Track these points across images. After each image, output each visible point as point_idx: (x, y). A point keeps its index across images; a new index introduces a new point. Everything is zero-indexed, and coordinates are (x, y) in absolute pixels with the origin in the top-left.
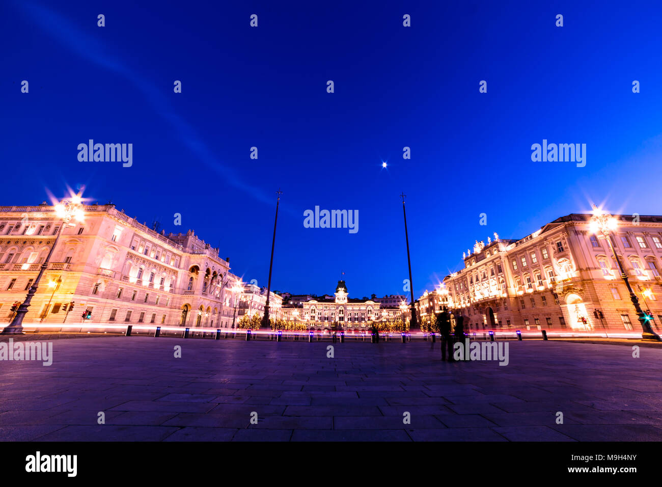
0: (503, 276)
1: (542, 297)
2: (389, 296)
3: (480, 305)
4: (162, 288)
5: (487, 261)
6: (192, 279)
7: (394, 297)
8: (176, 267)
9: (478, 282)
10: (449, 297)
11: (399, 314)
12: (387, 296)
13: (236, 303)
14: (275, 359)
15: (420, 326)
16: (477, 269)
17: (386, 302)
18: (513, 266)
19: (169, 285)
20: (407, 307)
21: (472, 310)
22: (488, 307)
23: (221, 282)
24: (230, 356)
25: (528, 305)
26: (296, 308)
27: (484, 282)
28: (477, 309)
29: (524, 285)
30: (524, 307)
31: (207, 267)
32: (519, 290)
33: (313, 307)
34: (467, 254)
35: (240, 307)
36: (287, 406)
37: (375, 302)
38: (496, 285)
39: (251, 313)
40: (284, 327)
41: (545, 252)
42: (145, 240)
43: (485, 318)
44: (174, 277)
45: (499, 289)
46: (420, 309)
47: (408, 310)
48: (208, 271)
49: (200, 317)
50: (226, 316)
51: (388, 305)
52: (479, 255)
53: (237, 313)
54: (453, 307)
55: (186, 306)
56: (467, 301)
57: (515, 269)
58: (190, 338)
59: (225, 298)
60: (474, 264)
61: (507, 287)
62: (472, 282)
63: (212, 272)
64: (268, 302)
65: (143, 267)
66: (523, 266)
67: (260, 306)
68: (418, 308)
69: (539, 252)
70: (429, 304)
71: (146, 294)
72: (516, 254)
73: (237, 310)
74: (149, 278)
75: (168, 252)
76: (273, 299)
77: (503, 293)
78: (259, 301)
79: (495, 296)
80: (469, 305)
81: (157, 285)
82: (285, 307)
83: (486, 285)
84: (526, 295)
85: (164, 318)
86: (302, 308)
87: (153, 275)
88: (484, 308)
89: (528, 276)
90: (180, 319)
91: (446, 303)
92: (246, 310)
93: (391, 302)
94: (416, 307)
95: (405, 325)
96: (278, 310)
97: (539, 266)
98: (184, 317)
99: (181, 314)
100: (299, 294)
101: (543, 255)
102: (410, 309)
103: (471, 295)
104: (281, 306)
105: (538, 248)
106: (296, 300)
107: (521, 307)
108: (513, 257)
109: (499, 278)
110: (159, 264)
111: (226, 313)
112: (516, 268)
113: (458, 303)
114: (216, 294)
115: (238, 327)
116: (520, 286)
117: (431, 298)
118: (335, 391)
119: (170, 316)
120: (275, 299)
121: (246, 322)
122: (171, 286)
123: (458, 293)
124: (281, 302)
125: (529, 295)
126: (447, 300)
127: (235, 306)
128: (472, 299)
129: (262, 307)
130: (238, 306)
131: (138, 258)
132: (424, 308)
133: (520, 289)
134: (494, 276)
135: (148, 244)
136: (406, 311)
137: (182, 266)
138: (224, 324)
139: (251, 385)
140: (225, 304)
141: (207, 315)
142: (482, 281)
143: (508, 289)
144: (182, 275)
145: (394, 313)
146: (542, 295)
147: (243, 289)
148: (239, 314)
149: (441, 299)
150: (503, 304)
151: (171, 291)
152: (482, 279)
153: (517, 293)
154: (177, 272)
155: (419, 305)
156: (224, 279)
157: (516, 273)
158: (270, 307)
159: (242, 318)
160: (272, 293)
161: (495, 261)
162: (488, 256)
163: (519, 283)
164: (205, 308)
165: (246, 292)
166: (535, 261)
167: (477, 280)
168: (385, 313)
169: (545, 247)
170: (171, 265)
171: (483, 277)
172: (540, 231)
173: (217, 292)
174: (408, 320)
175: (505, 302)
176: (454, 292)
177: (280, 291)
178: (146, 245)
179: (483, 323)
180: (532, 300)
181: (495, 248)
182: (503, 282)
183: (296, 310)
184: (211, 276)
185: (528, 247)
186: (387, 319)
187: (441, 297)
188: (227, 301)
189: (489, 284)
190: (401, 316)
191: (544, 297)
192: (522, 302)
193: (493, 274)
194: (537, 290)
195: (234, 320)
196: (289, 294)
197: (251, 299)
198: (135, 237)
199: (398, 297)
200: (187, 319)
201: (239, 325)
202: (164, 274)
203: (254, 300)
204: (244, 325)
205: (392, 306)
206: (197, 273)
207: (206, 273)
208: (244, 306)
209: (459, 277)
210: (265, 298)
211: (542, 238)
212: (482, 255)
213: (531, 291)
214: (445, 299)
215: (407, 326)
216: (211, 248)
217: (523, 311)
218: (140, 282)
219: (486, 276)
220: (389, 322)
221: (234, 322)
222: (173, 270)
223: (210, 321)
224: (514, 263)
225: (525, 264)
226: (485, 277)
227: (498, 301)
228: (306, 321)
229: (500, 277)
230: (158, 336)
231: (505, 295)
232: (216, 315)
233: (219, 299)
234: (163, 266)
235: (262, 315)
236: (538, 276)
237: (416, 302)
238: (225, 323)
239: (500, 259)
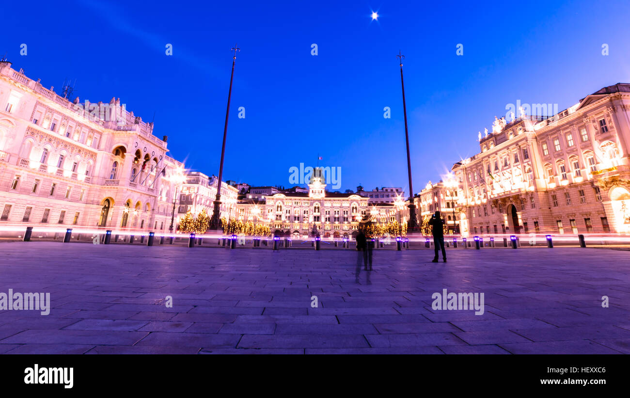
0: (530, 163)
1: (580, 191)
2: (380, 188)
3: (500, 202)
4: (75, 176)
5: (510, 143)
6: (116, 163)
7: (387, 190)
8: (95, 148)
9: (497, 171)
10: (459, 190)
11: (393, 212)
12: (377, 189)
13: (175, 197)
14: (228, 271)
15: (421, 229)
16: (497, 154)
17: (377, 196)
18: (543, 150)
19: (85, 172)
20: (404, 203)
21: (489, 208)
22: (509, 203)
23: (155, 169)
24: (167, 268)
25: (561, 199)
26: (256, 204)
27: (505, 171)
28: (496, 207)
29: (556, 175)
30: (556, 204)
31: (137, 148)
32: (550, 182)
33: (279, 203)
34: (483, 134)
35: (181, 203)
36: (243, 335)
37: (362, 197)
38: (520, 175)
39: (196, 211)
40: (240, 229)
41: (584, 132)
42: (51, 111)
43: (506, 218)
44: (91, 162)
45: (524, 181)
46: (421, 206)
47: (406, 208)
48: (138, 153)
49: (126, 216)
50: (161, 214)
51: (379, 200)
52: (499, 135)
53: (176, 210)
54: (464, 204)
55: (108, 200)
56: (482, 196)
57: (545, 154)
58: (111, 244)
59: (160, 190)
60: (492, 147)
61: (535, 178)
62: (489, 171)
63: (143, 155)
64: (218, 196)
65: (49, 147)
66: (556, 151)
67: (208, 202)
68: (419, 205)
69: (577, 132)
70: (434, 199)
71: (52, 185)
72: (547, 135)
73: (177, 206)
74: (57, 163)
75: (83, 128)
76: (225, 192)
77: (530, 186)
78: (206, 194)
79: (519, 189)
80: (485, 201)
81: (68, 172)
82: (241, 203)
83: (507, 175)
84: (559, 188)
85: (77, 217)
86: (265, 204)
87: (62, 158)
88: (505, 205)
89: (563, 163)
90: (99, 218)
91: (455, 198)
92: (189, 206)
93: (383, 197)
94: (416, 203)
95: (400, 227)
96: (232, 207)
97: (577, 150)
98: (105, 217)
99: (100, 210)
100: (261, 186)
101: (581, 136)
102: (409, 206)
103: (488, 188)
104: (236, 201)
105: (576, 127)
106: (256, 193)
107: (552, 204)
108: (543, 138)
109: (525, 167)
110: (70, 144)
111: (161, 211)
112: (546, 153)
113: (471, 199)
114: (148, 185)
115: (178, 228)
116: (551, 176)
117: (435, 191)
118: (308, 314)
119: (85, 214)
120: (229, 191)
121: (189, 223)
122: (87, 173)
123: (470, 186)
124: (237, 196)
125: (563, 188)
126: (456, 195)
127: (174, 201)
128: (489, 194)
129: (210, 203)
130: (178, 201)
131: (42, 135)
132: (426, 205)
133: (552, 180)
134: (518, 163)
135: (55, 116)
136: (402, 209)
137: (102, 146)
138: (159, 225)
139: (195, 306)
140: (161, 198)
141: (135, 213)
142: (503, 170)
143: (536, 180)
144: (103, 160)
145: (386, 211)
146: (580, 189)
147: (185, 178)
148: (179, 212)
149: (448, 193)
150: (529, 200)
151: (88, 180)
152: (503, 167)
153: (548, 185)
154: (96, 154)
155: (420, 201)
156: (159, 164)
157: (547, 160)
158: (221, 203)
159: (183, 216)
160: (224, 184)
161: (520, 144)
162: (511, 137)
163: (551, 172)
164: (133, 202)
165: (189, 182)
166: (571, 143)
167: (496, 168)
168: (374, 211)
169: (584, 126)
170: (88, 145)
171: (504, 164)
172: (578, 105)
173: (150, 182)
174: (405, 221)
175: (531, 198)
176: (466, 184)
177: (235, 182)
179: (503, 225)
180: (567, 195)
181: (521, 127)
182: (530, 171)
183: (256, 206)
184: (142, 160)
185: (563, 125)
186: (377, 219)
187: (449, 190)
188: (164, 194)
189: (511, 173)
190: (395, 215)
191: (583, 191)
192: (554, 197)
193: (516, 161)
194: (574, 182)
195: (173, 220)
196: (247, 185)
197: (196, 191)
198: (38, 106)
199: (392, 190)
200: (109, 219)
201: (179, 226)
202: (78, 157)
203: (199, 193)
204: (185, 227)
205: (385, 202)
206: (123, 156)
207: (136, 156)
208: (186, 201)
209: (473, 164)
210: (215, 190)
211: (581, 114)
212: (501, 137)
213: (565, 183)
214: (454, 194)
215: (403, 229)
216: (142, 123)
217: (555, 210)
218: (44, 168)
219: (508, 163)
220: (380, 223)
221: (172, 222)
222: (90, 152)
223: (139, 221)
224: (545, 147)
225: (558, 148)
226: (506, 165)
227: (523, 197)
228: (269, 221)
229: (526, 164)
230: (69, 242)
231: (532, 189)
232: (148, 214)
233: (153, 192)
234: (77, 147)
235: (210, 213)
236: (575, 163)
237: (415, 198)
238: (161, 224)
239: (527, 141)
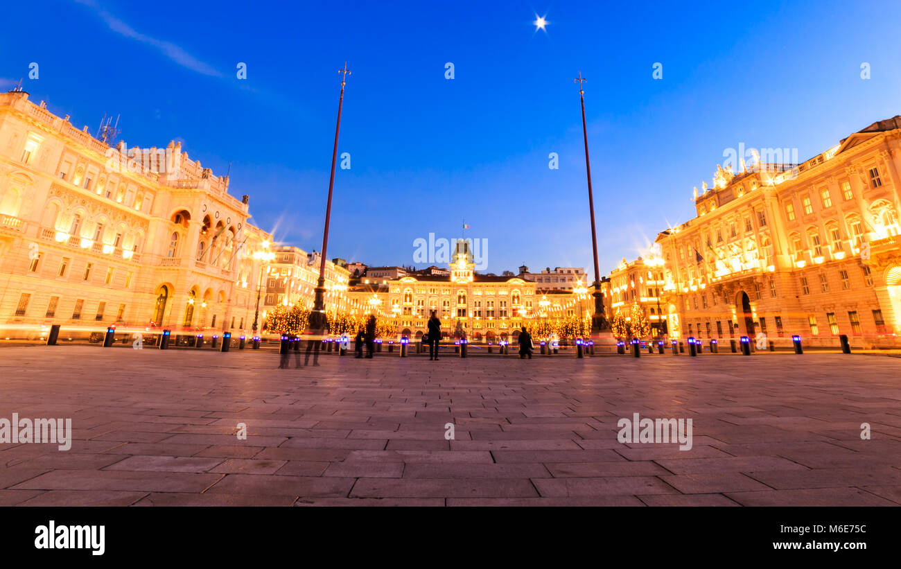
0: (768, 231)
1: (841, 272)
2: (552, 269)
3: (725, 288)
4: (119, 252)
5: (740, 203)
6: (176, 234)
7: (562, 272)
8: (147, 214)
9: (721, 243)
10: (666, 271)
11: (571, 303)
12: (548, 269)
13: (261, 283)
14: (334, 388)
15: (611, 328)
16: (720, 219)
17: (548, 280)
18: (787, 213)
19: (132, 247)
20: (586, 291)
21: (709, 297)
22: (739, 290)
23: (232, 243)
24: (249, 383)
25: (814, 284)
26: (375, 291)
27: (732, 244)
28: (719, 295)
29: (807, 249)
30: (807, 291)
31: (206, 213)
32: (798, 260)
33: (408, 290)
34: (700, 190)
35: (269, 290)
36: (358, 478)
37: (526, 281)
38: (754, 248)
39: (287, 302)
40: (353, 327)
41: (846, 187)
42: (84, 160)
43: (734, 311)
44: (141, 232)
45: (761, 258)
46: (612, 294)
47: (589, 297)
48: (207, 220)
49: (190, 310)
50: (240, 307)
51: (551, 286)
52: (723, 192)
53: (262, 300)
54: (674, 291)
55: (165, 287)
56: (700, 280)
57: (791, 219)
58: (171, 349)
59: (239, 272)
60: (713, 209)
61: (775, 254)
62: (709, 244)
63: (214, 222)
64: (321, 281)
65: (82, 212)
66: (805, 214)
67: (307, 289)
68: (608, 293)
69: (837, 187)
70: (629, 285)
71: (87, 265)
72: (793, 192)
73: (263, 296)
74: (113, 241)
75: (130, 185)
76: (331, 276)
77: (768, 265)
78: (304, 279)
79: (753, 269)
80: (703, 286)
81: (108, 249)
82: (354, 290)
83: (735, 249)
84: (811, 268)
85: (122, 311)
86: (387, 291)
87: (100, 226)
88: (733, 292)
89: (836, 226)
90: (153, 312)
91: (660, 282)
92: (280, 295)
93: (557, 281)
94: (604, 291)
95: (582, 325)
96: (341, 296)
97: (837, 213)
98: (161, 310)
99: (154, 301)
100: (381, 266)
101: (843, 193)
102: (594, 295)
103: (708, 268)
104: (346, 287)
105: (835, 180)
106: (375, 276)
107: (802, 291)
108: (788, 196)
109: (761, 237)
110: (112, 207)
111: (241, 302)
112: (792, 217)
113: (683, 284)
114: (221, 265)
115: (265, 327)
116: (800, 251)
117: (632, 273)
118: (450, 450)
119: (134, 306)
120: (336, 275)
121: (280, 319)
122: (135, 248)
123: (682, 265)
124: (347, 280)
125: (816, 267)
126: (662, 278)
127: (259, 288)
128: (709, 276)
129: (310, 290)
130: (264, 289)
131: (73, 195)
132: (619, 292)
133: (800, 257)
134: (751, 232)
135: (91, 167)
136: (584, 298)
137: (157, 210)
138: (238, 322)
139: (289, 438)
140: (241, 283)
141: (204, 305)
142: (729, 241)
143: (778, 256)
144: (160, 228)
145: (561, 301)
146: (841, 269)
147: (273, 256)
148: (266, 304)
149: (650, 276)
150: (767, 284)
151: (136, 257)
152: (729, 237)
153: (794, 263)
154: (148, 222)
155: (610, 287)
156: (237, 236)
157: (792, 229)
158: (325, 291)
159: (272, 310)
160: (329, 264)
161: (754, 204)
162: (741, 195)
163: (799, 245)
164: (202, 291)
165: (281, 261)
166: (828, 203)
167: (720, 239)
168: (544, 301)
169: (847, 178)
170: (136, 210)
171: (730, 233)
172: (838, 147)
173: (225, 261)
174: (588, 316)
175: (771, 282)
176: (675, 262)
177: (344, 261)
178: (88, 169)
179: (730, 322)
180: (822, 277)
181: (754, 180)
182: (768, 243)
183: (376, 295)
184: (214, 229)
185: (816, 177)
186: (548, 313)
187: (652, 272)
188: (244, 279)
189: (741, 247)
190: (575, 307)
191: (845, 271)
192: (804, 281)
193: (749, 228)
194: (832, 258)
195: (257, 314)
196: (362, 265)
197: (289, 274)
198: (66, 154)
199: (569, 272)
200: (167, 313)
201: (266, 324)
202: (124, 226)
203: (295, 276)
204: (275, 325)
205: (559, 289)
206: (186, 225)
207: (204, 225)
208: (275, 288)
209: (685, 233)
210: (317, 272)
211: (842, 161)
212: (727, 193)
213: (820, 260)
214: (659, 276)
215: (586, 326)
216: (213, 177)
217: (805, 299)
218: (75, 240)
219: (737, 232)
220: (552, 318)
221: (256, 318)
222: (139, 218)
223: (210, 318)
224: (790, 208)
225: (809, 210)
226: (733, 234)
227: (758, 280)
228: (394, 316)
229: (762, 233)
230: (110, 346)
231: (772, 269)
232: (224, 305)
233: (227, 276)
234: (121, 211)
235: (310, 305)
236: (834, 232)
237: (602, 282)
238: (240, 321)
239: (763, 199)
